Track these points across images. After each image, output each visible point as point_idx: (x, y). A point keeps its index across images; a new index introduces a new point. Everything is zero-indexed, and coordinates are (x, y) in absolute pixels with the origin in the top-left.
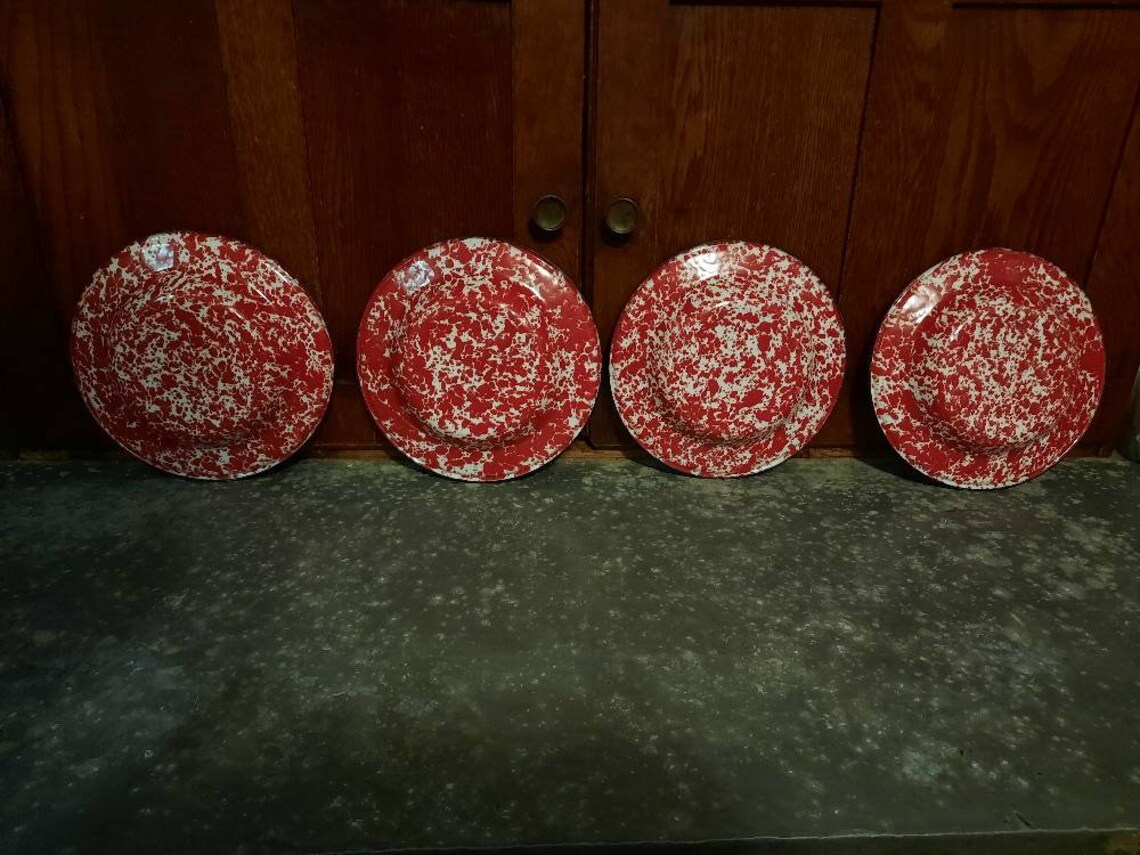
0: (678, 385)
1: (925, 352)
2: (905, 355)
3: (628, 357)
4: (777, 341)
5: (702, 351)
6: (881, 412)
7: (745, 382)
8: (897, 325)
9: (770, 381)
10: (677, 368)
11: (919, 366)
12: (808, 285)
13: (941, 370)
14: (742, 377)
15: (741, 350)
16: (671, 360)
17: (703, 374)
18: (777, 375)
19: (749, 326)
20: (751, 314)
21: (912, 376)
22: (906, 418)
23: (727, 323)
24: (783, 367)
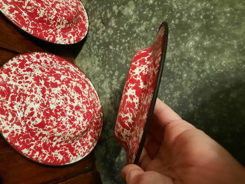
0: (81, 125)
1: (46, 19)
2: (46, 28)
3: (67, 154)
4: (52, 79)
5: (63, 114)
6: (69, 42)
7: (73, 94)
8: (32, 29)
9: (70, 83)
10: (74, 126)
11: (52, 23)
12: (15, 65)
13: (55, 14)
14: (71, 95)
15: (59, 96)
16: (71, 130)
17: (73, 113)
18: (67, 80)
19: (47, 92)
20: (41, 91)
21: (55, 27)
22: (71, 33)
23: (48, 103)
24: (63, 77)
